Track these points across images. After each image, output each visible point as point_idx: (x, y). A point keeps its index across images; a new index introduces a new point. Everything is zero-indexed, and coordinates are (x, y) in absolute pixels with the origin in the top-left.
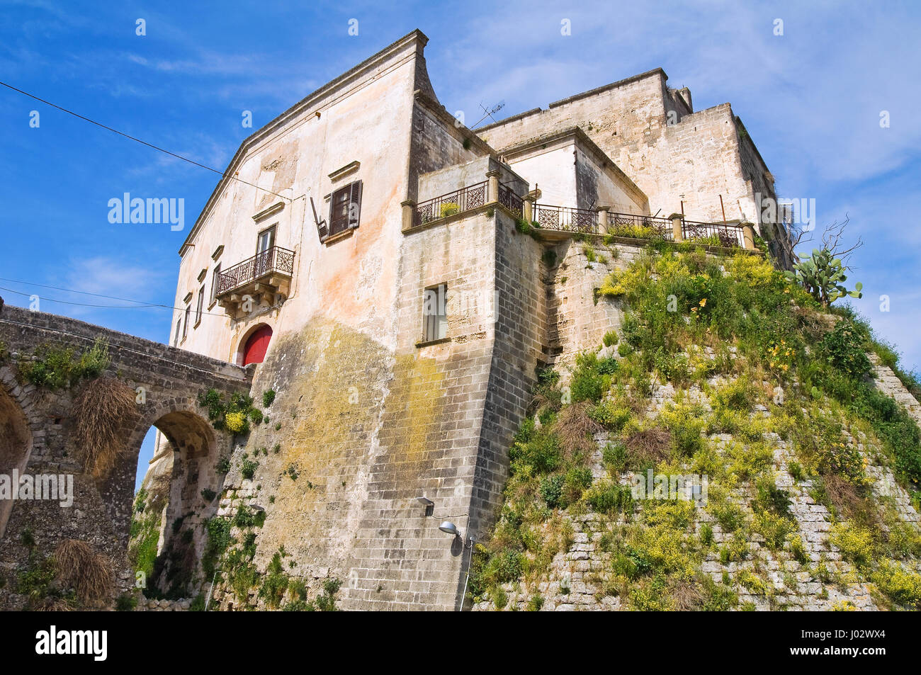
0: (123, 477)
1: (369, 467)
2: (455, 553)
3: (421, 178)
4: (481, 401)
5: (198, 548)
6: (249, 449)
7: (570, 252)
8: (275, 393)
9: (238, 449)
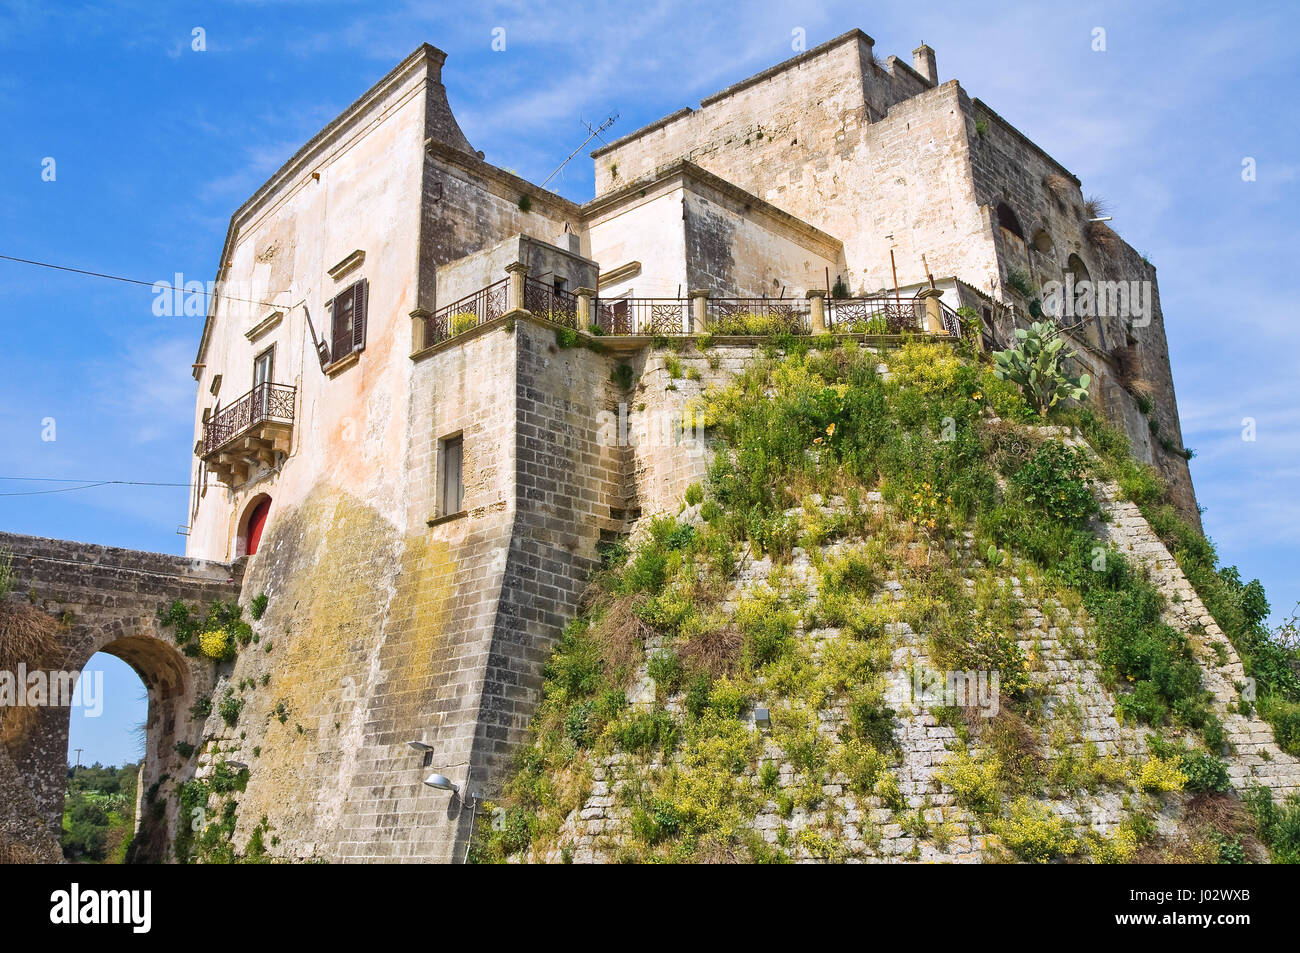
0: (50, 736)
1: (367, 700)
2: (451, 816)
3: (440, 273)
4: (494, 601)
5: (171, 826)
6: (234, 683)
7: (648, 368)
8: (266, 598)
9: (222, 682)
